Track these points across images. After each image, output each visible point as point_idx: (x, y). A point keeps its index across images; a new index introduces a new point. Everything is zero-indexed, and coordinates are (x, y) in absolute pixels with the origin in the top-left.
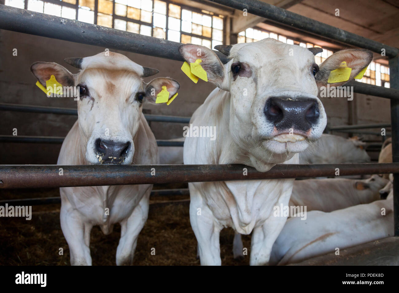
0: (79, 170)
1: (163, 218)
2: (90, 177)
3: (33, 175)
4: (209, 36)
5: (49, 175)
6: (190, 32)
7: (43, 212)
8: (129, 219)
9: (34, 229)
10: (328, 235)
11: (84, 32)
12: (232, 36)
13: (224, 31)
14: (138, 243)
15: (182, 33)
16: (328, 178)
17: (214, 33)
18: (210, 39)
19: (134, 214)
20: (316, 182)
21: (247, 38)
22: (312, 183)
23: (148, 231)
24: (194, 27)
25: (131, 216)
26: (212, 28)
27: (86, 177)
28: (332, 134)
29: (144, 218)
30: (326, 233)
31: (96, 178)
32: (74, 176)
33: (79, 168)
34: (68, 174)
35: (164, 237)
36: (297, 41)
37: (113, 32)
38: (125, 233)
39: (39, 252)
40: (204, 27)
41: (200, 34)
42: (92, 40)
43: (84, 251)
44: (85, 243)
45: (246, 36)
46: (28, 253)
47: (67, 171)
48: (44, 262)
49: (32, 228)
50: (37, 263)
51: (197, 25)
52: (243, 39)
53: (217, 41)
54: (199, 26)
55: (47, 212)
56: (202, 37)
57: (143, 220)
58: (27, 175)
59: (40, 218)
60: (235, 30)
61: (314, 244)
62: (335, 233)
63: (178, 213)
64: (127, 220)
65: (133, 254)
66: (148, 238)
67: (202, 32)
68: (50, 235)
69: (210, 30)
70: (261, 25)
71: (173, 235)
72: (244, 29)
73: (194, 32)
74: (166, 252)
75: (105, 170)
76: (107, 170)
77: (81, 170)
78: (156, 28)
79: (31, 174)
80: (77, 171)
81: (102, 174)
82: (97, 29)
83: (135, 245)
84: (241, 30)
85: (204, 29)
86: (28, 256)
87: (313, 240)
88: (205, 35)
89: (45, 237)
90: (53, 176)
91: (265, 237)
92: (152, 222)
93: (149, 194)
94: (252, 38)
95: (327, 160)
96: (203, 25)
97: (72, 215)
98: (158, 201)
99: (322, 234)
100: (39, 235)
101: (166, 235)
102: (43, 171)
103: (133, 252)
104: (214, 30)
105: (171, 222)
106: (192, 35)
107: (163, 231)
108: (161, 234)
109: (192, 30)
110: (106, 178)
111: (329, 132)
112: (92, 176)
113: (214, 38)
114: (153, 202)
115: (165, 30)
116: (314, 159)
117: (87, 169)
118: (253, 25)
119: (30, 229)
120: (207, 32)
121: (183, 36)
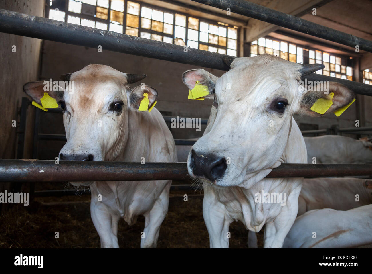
0: (114, 166)
1: (182, 211)
2: (124, 173)
3: (74, 170)
4: (225, 45)
5: (88, 170)
6: (207, 41)
7: (78, 202)
8: (151, 211)
9: (70, 216)
10: (340, 232)
11: (119, 42)
12: (246, 45)
13: (238, 40)
14: (160, 233)
15: (200, 43)
16: (338, 177)
17: (229, 43)
18: (226, 48)
19: (155, 206)
20: (326, 180)
21: (259, 47)
22: (322, 181)
23: (169, 222)
24: (211, 37)
25: (153, 209)
26: (227, 38)
27: (120, 172)
28: (341, 135)
29: (164, 210)
30: (338, 230)
31: (129, 173)
32: (110, 171)
33: (114, 164)
34: (105, 169)
35: (184, 228)
36: (306, 49)
37: (145, 41)
38: (148, 224)
39: (75, 237)
40: (219, 37)
41: (216, 43)
42: (127, 49)
43: (112, 240)
44: (113, 232)
45: (259, 44)
46: (65, 238)
47: (104, 167)
48: (78, 246)
49: (68, 215)
50: (73, 247)
51: (214, 35)
52: (256, 47)
53: (231, 49)
54: (215, 36)
55: (81, 202)
56: (218, 46)
57: (163, 212)
58: (69, 170)
59: (75, 207)
60: (248, 39)
61: (327, 241)
62: (347, 231)
63: (196, 206)
64: (149, 212)
65: (155, 243)
66: (169, 229)
67: (218, 41)
68: (83, 223)
69: (225, 40)
70: (273, 34)
71: (191, 226)
72: (257, 38)
73: (211, 42)
74: (186, 242)
75: (137, 166)
76: (139, 167)
77: (116, 166)
78: (177, 39)
79: (73, 169)
80: (112, 167)
81: (134, 171)
82: (131, 39)
83: (158, 235)
84: (254, 39)
85: (220, 39)
86: (65, 241)
87: (326, 236)
88: (220, 44)
89: (79, 224)
90: (92, 171)
91: (277, 231)
92: (173, 214)
93: (168, 189)
94: (264, 46)
95: (336, 160)
96: (219, 35)
97: (100, 207)
98: (178, 195)
99: (334, 231)
100: (75, 222)
101: (185, 226)
102: (83, 166)
103: (155, 241)
104: (229, 40)
105: (190, 215)
106: (209, 44)
107: (183, 222)
108: (181, 225)
109: (209, 40)
110: (138, 174)
111: (338, 133)
112: (125, 172)
113: (229, 47)
114: (173, 196)
115: (184, 41)
116: (323, 159)
117: (121, 165)
118: (265, 35)
119: (67, 217)
120: (222, 42)
121: (201, 45)
